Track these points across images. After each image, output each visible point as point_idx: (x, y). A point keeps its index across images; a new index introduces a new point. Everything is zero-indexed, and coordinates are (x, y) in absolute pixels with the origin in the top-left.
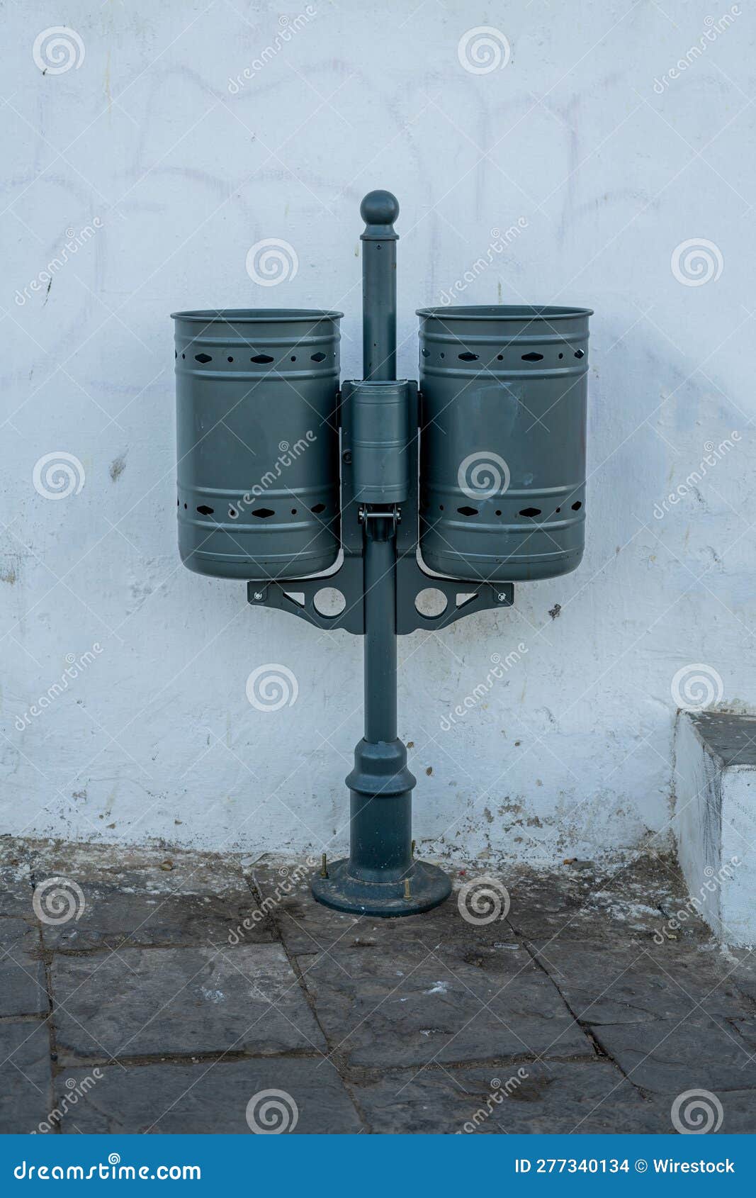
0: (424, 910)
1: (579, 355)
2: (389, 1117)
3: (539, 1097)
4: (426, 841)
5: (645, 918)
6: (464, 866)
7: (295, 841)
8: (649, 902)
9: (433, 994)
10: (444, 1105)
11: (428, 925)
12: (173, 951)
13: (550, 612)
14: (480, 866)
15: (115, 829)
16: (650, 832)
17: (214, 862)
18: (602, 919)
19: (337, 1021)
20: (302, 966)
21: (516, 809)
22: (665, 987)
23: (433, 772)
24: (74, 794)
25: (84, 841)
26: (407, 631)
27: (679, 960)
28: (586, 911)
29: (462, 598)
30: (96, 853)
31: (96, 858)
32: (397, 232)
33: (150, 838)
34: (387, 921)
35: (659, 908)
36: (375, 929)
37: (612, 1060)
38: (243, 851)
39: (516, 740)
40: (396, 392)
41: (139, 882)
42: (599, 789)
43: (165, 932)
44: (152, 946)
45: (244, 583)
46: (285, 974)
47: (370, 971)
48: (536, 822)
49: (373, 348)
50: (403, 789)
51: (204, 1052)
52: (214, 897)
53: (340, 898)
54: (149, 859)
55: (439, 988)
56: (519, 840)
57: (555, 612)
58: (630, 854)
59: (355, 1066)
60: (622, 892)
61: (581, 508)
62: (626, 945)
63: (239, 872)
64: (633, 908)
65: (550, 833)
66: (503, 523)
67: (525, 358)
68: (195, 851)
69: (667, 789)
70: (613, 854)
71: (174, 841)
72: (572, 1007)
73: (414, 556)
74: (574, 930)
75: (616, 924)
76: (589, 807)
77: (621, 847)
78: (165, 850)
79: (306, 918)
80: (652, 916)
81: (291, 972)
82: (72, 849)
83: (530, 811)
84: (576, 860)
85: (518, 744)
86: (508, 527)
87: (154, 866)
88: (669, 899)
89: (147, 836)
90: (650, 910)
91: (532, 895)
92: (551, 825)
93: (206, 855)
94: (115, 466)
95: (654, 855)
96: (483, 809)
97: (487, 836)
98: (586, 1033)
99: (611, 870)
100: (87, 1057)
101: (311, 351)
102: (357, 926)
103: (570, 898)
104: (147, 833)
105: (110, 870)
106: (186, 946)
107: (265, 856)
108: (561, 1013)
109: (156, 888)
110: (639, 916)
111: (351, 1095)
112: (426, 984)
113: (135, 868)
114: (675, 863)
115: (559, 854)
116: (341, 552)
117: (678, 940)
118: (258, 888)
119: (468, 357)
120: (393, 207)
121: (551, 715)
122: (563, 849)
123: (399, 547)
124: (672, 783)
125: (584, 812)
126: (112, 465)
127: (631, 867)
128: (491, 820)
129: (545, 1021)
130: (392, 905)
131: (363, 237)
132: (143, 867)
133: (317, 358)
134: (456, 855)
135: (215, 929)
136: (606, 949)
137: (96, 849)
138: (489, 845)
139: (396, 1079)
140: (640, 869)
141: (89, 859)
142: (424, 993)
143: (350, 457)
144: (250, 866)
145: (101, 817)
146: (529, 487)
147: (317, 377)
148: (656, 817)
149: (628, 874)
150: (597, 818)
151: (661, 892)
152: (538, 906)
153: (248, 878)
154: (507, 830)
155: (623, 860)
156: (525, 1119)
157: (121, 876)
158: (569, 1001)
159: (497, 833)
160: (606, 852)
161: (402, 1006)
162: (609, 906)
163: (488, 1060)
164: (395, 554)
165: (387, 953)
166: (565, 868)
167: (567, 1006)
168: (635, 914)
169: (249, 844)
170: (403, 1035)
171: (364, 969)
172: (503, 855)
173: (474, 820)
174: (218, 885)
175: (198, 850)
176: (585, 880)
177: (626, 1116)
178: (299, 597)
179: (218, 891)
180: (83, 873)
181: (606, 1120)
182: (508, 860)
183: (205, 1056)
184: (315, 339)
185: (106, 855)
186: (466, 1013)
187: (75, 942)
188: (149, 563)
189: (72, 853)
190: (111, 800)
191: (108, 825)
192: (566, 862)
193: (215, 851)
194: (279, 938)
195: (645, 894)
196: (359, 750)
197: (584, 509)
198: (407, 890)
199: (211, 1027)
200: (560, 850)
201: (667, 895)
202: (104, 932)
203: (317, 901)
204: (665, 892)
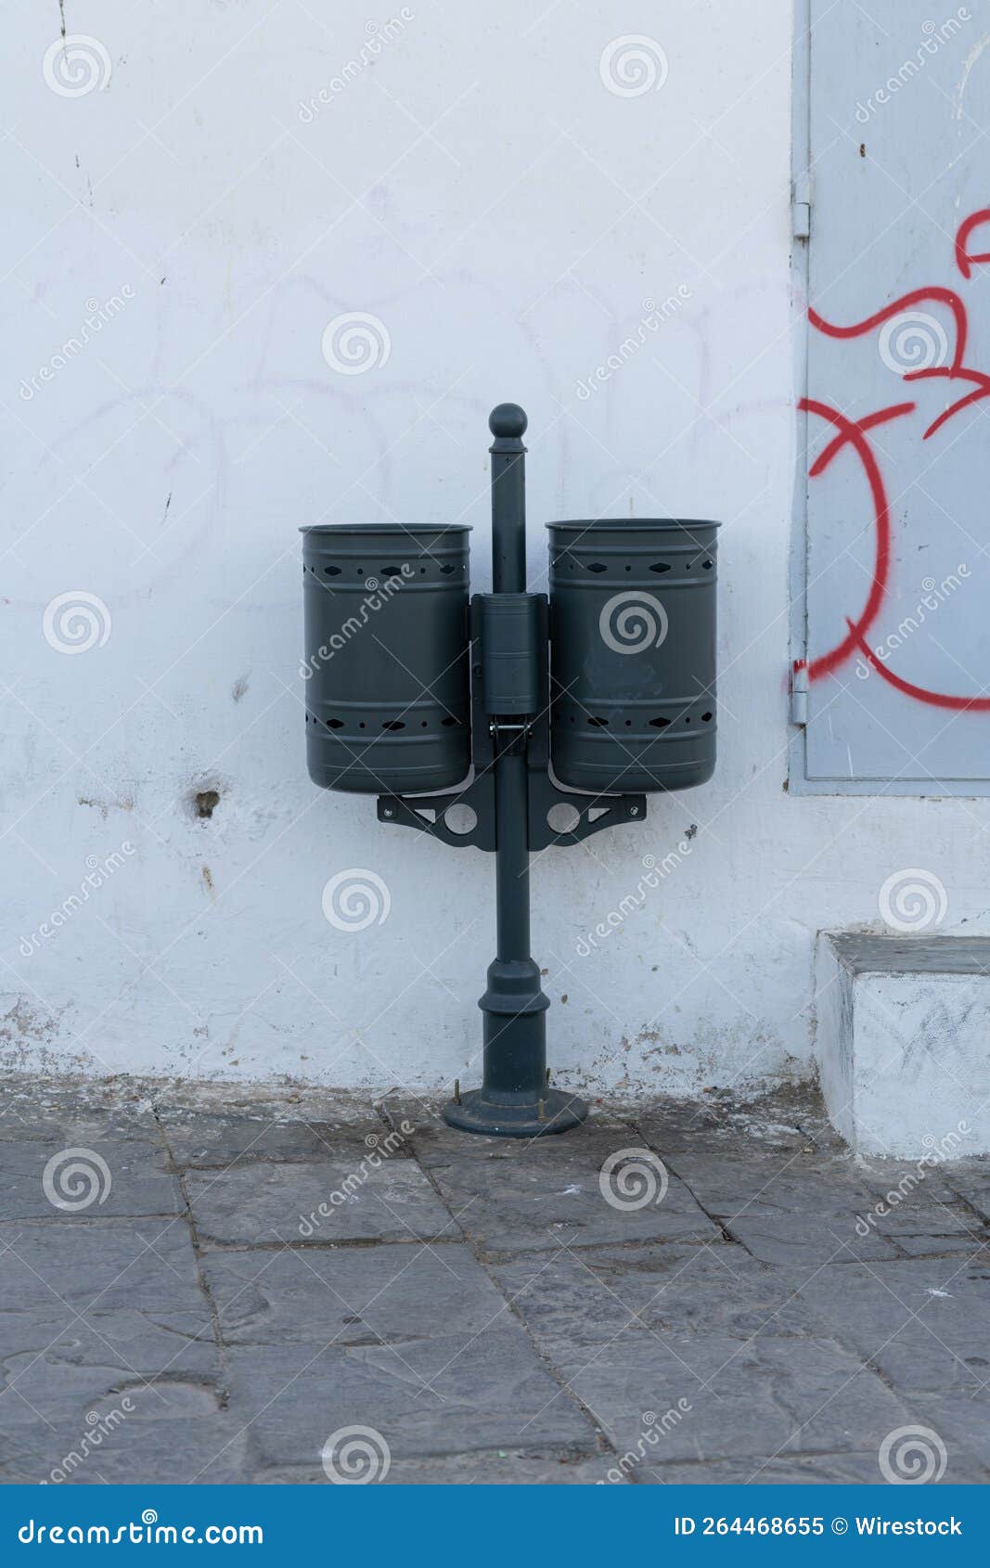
0: (558, 1131)
1: (708, 565)
2: (521, 1283)
3: (666, 1270)
4: (561, 1072)
5: (783, 1135)
6: (600, 1096)
7: (427, 1075)
8: (788, 1123)
9: (567, 1195)
10: (574, 1275)
11: (563, 1143)
12: (306, 1166)
13: (686, 832)
14: (618, 1095)
15: (239, 1065)
16: (791, 1058)
17: (342, 1096)
18: (739, 1137)
19: (473, 1217)
20: (435, 1176)
21: (654, 1036)
22: (796, 1188)
23: (568, 1001)
24: (196, 1030)
25: (206, 1079)
26: (540, 848)
27: (813, 1168)
28: (723, 1131)
29: (594, 814)
30: (219, 1089)
31: (220, 1094)
32: (525, 445)
33: (274, 1074)
34: (521, 1140)
35: (798, 1128)
36: (509, 1147)
37: (739, 1243)
38: (372, 1086)
39: (652, 965)
40: (525, 604)
41: (267, 1113)
42: (738, 1015)
43: (296, 1150)
44: (285, 1162)
45: (373, 799)
46: (419, 1182)
47: (505, 1180)
48: (675, 1050)
49: (503, 561)
50: (536, 1009)
51: (342, 1240)
52: (344, 1124)
53: (475, 1121)
54: (275, 1094)
55: (572, 1190)
56: (657, 1069)
57: (691, 833)
58: (771, 1082)
59: (489, 1250)
60: (761, 1115)
61: (711, 720)
62: (760, 1157)
63: (369, 1104)
64: (770, 1127)
65: (688, 1061)
66: (633, 733)
67: (652, 568)
68: (322, 1087)
69: (808, 1014)
70: (753, 1082)
71: (300, 1077)
72: (703, 1204)
73: (545, 770)
74: (711, 1145)
75: (752, 1140)
76: (728, 1034)
77: (761, 1074)
78: (291, 1086)
79: (440, 1139)
80: (790, 1134)
81: (425, 1180)
82: (194, 1087)
83: (668, 1038)
84: (715, 1088)
85: (655, 969)
86: (638, 737)
87: (281, 1100)
88: (808, 1120)
89: (272, 1073)
90: (788, 1129)
91: (669, 1117)
92: (689, 1052)
93: (333, 1090)
94: (238, 687)
95: (796, 1082)
96: (620, 1038)
97: (625, 1065)
98: (716, 1224)
99: (751, 1097)
100: (227, 1245)
101: (439, 564)
102: (490, 1144)
103: (707, 1120)
104: (272, 1070)
105: (235, 1104)
106: (320, 1162)
107: (396, 1089)
108: (693, 1209)
109: (283, 1117)
110: (777, 1134)
111: (486, 1270)
112: (559, 1187)
113: (262, 1102)
114: (817, 1089)
115: (699, 1083)
116: (472, 767)
117: (814, 1153)
118: (390, 1117)
119: (597, 569)
120: (521, 420)
121: (688, 939)
122: (702, 1077)
123: (530, 761)
124: (812, 1007)
125: (723, 1038)
126: (234, 686)
127: (772, 1094)
128: (628, 1049)
129: (675, 1215)
130: (526, 1125)
131: (492, 450)
132: (269, 1100)
133: (446, 570)
134: (595, 1084)
135: (347, 1149)
136: (740, 1160)
137: (218, 1087)
138: (627, 1075)
139: (529, 1258)
140: (781, 1096)
141: (213, 1095)
142: (558, 1194)
143: (481, 672)
144: (381, 1098)
145: (224, 1053)
146: (659, 697)
147: (446, 590)
148: (797, 1042)
149: (769, 1101)
150: (737, 1044)
151: (800, 1114)
152: (675, 1126)
153: (379, 1109)
154: (645, 1059)
155: (764, 1087)
156: (652, 1284)
157: (247, 1108)
158: (700, 1200)
159: (635, 1062)
160: (746, 1079)
161: (535, 1204)
162: (747, 1125)
163: (618, 1244)
164: (526, 770)
165: (521, 1164)
166: (704, 1096)
167: (698, 1203)
168: (772, 1132)
169: (378, 1078)
170: (535, 1227)
171: (498, 1177)
172: (641, 1084)
173: (612, 1049)
174: (346, 1114)
175: (325, 1085)
176: (724, 1105)
177: (748, 1281)
178: (430, 815)
179: (347, 1119)
180: (207, 1107)
181: (730, 1284)
182: (645, 1089)
183: (343, 1243)
184: (444, 551)
185: (230, 1092)
186: (598, 1209)
187: (204, 1159)
188: (273, 788)
189: (194, 1090)
190: (234, 1036)
191: (230, 1061)
192: (706, 1091)
193: (343, 1087)
194: (413, 1154)
195: (785, 1116)
196: (492, 969)
197: (715, 720)
198: (542, 1112)
199: (348, 1222)
200: (699, 1079)
201: (806, 1117)
202: (235, 1150)
203: (450, 1125)
204: (805, 1115)
